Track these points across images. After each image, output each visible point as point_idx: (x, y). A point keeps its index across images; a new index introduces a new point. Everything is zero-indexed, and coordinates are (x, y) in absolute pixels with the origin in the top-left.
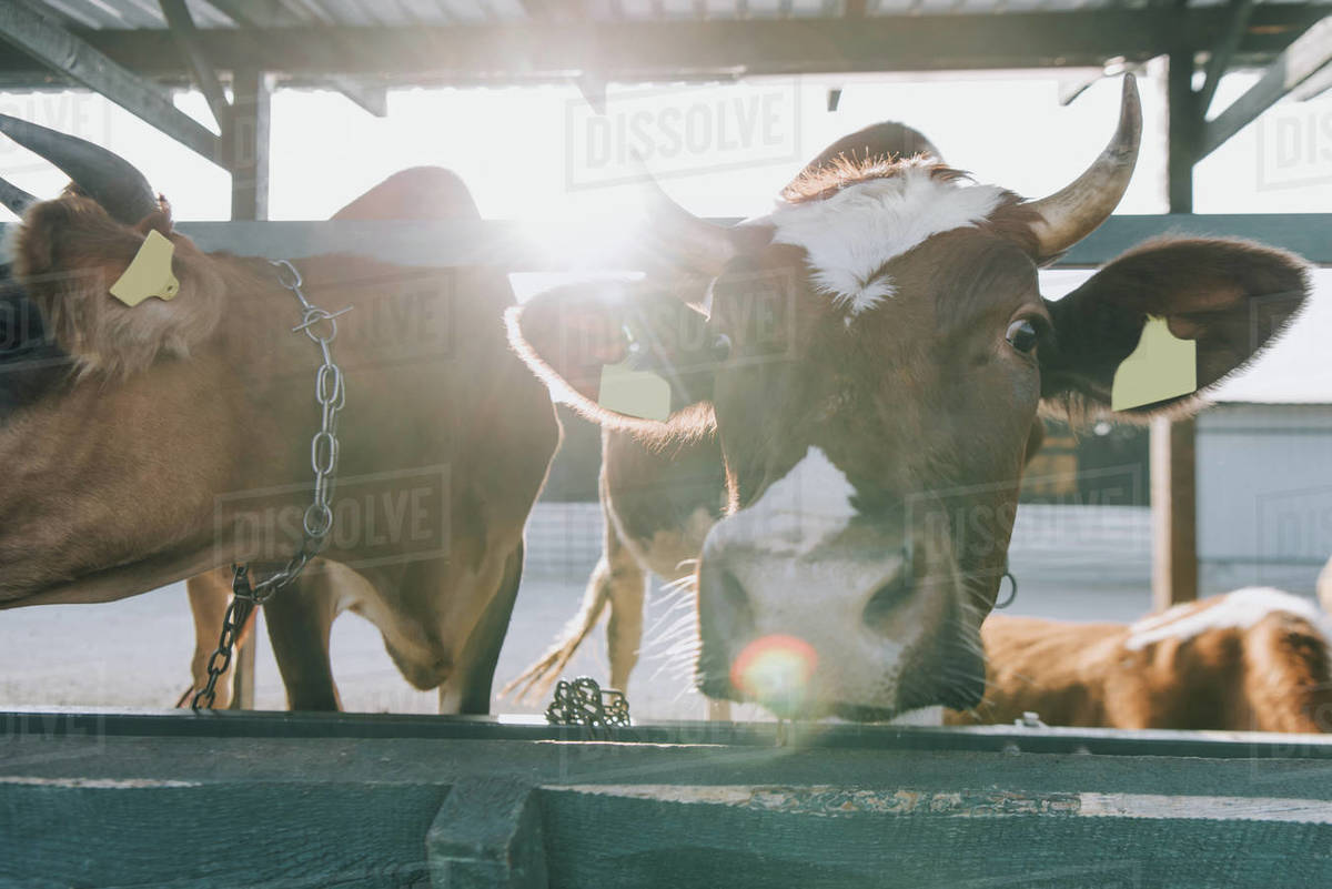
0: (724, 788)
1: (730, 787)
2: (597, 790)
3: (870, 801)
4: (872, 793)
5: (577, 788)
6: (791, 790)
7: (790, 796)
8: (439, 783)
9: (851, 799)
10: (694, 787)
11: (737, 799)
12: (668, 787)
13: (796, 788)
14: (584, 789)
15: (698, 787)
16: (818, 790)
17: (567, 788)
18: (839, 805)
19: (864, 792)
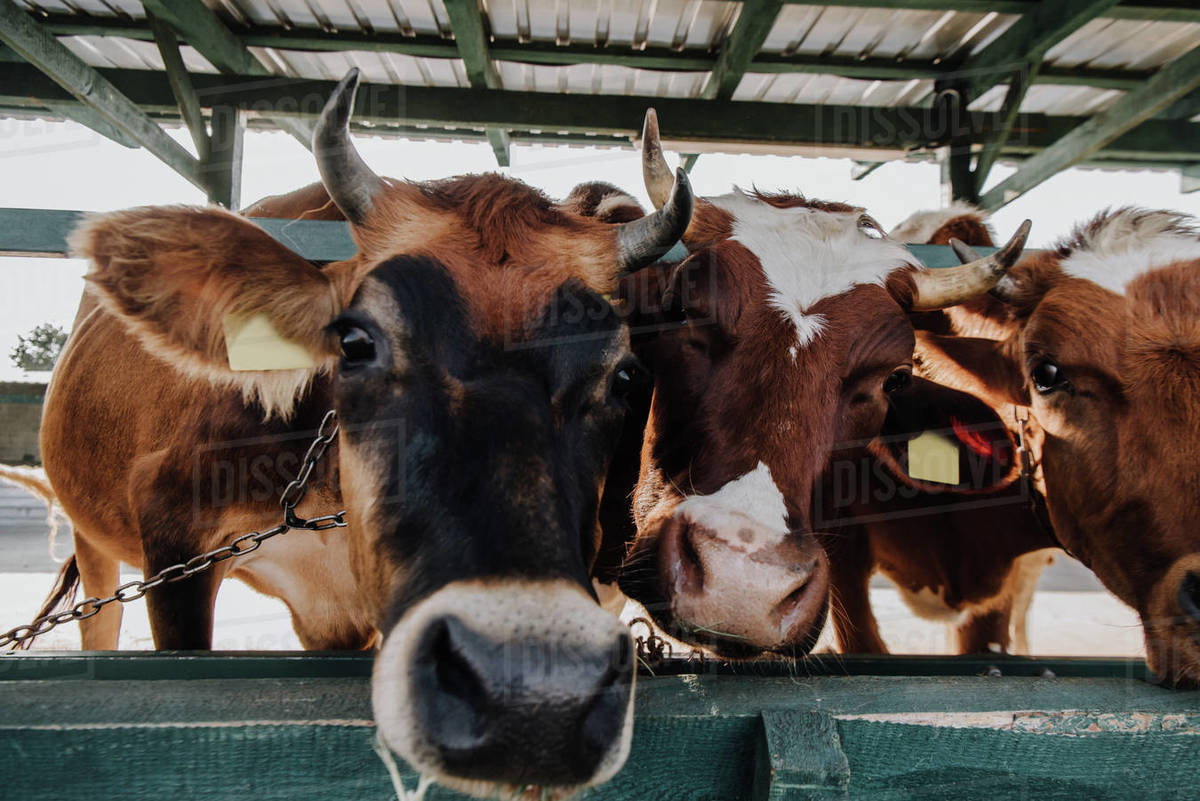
0: (989, 714)
1: (995, 713)
2: (883, 718)
3: (1112, 723)
4: (1112, 715)
5: (865, 717)
6: (1046, 715)
7: (1046, 719)
8: (742, 716)
9: (1095, 721)
10: (964, 714)
11: (1002, 724)
12: (942, 714)
13: (1049, 713)
14: (871, 718)
15: (969, 714)
16: (1069, 713)
17: (856, 717)
18: (1087, 727)
19: (1106, 715)
